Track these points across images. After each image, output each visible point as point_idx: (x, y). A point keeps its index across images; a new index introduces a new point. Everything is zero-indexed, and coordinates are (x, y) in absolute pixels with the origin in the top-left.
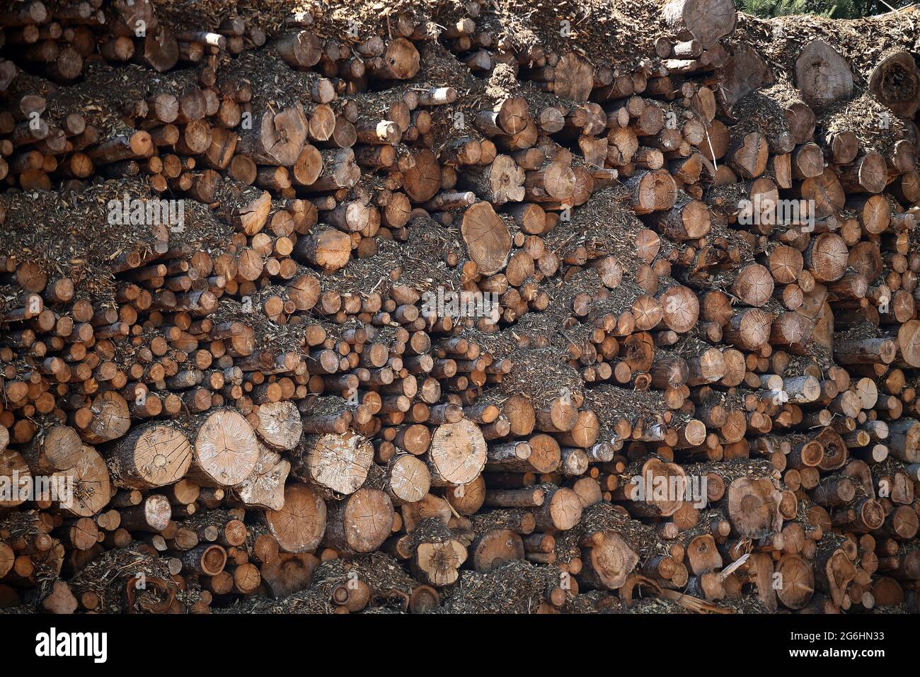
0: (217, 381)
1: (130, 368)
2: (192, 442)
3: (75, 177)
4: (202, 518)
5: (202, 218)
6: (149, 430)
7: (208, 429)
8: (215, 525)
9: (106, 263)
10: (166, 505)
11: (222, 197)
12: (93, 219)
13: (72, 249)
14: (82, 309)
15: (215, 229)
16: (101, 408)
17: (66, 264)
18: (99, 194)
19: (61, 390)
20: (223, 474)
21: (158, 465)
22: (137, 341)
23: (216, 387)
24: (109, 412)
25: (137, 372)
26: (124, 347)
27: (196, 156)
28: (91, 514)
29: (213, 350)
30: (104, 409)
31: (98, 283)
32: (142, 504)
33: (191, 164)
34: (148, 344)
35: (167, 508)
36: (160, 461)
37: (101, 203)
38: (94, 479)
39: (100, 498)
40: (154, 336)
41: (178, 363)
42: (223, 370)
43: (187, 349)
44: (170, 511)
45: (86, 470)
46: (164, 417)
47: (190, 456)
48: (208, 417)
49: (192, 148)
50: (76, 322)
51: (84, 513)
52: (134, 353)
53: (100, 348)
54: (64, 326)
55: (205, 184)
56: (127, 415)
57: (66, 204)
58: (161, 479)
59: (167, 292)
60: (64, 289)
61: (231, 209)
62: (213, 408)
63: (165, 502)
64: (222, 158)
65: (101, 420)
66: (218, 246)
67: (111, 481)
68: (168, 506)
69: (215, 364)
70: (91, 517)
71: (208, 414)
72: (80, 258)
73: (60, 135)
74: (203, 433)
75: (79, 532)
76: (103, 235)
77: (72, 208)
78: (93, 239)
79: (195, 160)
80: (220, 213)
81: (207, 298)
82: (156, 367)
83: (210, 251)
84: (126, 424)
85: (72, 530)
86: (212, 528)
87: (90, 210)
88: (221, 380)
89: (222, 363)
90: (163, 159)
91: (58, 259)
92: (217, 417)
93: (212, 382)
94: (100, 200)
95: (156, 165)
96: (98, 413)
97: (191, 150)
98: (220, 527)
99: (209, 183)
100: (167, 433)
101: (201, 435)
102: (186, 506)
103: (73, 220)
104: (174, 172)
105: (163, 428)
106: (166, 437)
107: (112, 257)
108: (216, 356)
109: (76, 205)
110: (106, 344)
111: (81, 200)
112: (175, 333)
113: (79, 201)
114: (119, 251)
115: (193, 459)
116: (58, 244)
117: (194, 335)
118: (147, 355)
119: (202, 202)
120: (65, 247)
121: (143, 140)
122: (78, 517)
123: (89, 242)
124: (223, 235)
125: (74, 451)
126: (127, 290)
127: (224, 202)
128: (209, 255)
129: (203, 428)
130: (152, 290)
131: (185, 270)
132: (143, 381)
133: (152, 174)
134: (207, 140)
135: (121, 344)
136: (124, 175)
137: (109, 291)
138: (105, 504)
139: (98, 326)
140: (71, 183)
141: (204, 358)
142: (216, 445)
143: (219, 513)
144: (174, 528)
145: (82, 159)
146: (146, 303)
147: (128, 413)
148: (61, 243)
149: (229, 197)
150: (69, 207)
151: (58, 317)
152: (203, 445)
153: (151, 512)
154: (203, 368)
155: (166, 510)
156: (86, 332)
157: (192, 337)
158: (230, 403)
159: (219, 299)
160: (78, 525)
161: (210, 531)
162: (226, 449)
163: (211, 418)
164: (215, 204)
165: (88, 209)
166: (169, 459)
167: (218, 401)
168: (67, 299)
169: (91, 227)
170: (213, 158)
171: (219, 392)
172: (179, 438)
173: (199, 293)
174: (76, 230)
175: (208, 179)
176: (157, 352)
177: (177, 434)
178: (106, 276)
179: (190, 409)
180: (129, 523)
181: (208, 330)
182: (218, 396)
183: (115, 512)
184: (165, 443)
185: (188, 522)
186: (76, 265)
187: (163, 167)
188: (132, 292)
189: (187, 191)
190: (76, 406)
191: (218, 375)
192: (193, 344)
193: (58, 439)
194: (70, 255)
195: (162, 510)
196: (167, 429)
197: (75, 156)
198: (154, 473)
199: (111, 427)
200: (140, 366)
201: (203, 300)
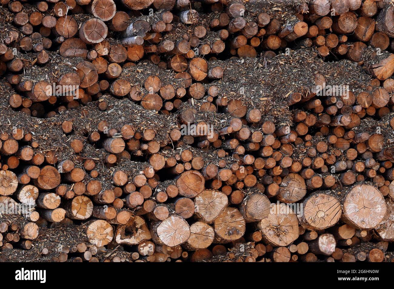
0: (360, 167)
1: (303, 160)
2: (342, 203)
3: (270, 49)
4: (359, 247)
5: (350, 71)
6: (314, 196)
7: (352, 195)
8: (364, 251)
9: (284, 99)
10: (332, 240)
11: (365, 58)
12: (276, 74)
13: (261, 92)
14: (268, 126)
15: (359, 77)
16: (288, 184)
17: (257, 101)
18: (281, 59)
19: (261, 173)
20: (363, 221)
21: (320, 216)
22: (308, 144)
23: (359, 170)
24: (293, 185)
25: (307, 162)
26: (299, 148)
27: (347, 35)
28: (286, 245)
29: (358, 148)
30: (290, 184)
31: (279, 111)
32: (317, 239)
33: (344, 39)
34: (315, 146)
35: (333, 241)
36: (321, 214)
37: (282, 64)
38: (288, 224)
39: (292, 235)
40: (319, 141)
41: (336, 157)
42: (365, 160)
43: (343, 148)
44: (335, 243)
45: (283, 219)
46: (324, 188)
47: (340, 211)
48: (352, 188)
49: (343, 30)
50: (265, 134)
51: (282, 244)
52: (305, 151)
53: (284, 148)
54: (257, 136)
55: (355, 51)
56: (304, 187)
57: (260, 65)
58: (322, 225)
59: (326, 115)
60: (255, 115)
61: (369, 65)
62: (356, 183)
63: (331, 238)
64: (365, 35)
65: (287, 190)
66: (360, 87)
67: (300, 225)
68: (334, 240)
69: (360, 157)
70: (287, 247)
71: (353, 187)
72: (266, 96)
73: (254, 26)
74: (349, 198)
75: (278, 255)
76: (282, 83)
77: (264, 68)
78: (276, 85)
79: (347, 36)
80: (364, 67)
81: (346, 118)
82: (318, 159)
83: (353, 90)
84: (303, 193)
85: (275, 254)
86: (362, 253)
87: (274, 69)
88: (363, 166)
89: (365, 156)
90: (325, 37)
91: (252, 98)
92: (358, 189)
93: (357, 167)
94: (281, 63)
95: (321, 40)
96: (286, 187)
97: (342, 31)
98: (367, 253)
99: (358, 51)
100: (325, 198)
101: (347, 199)
102: (346, 240)
103: (263, 75)
104: (333, 44)
105: (323, 195)
106: (325, 200)
107: (287, 96)
108: (361, 152)
109: (266, 66)
110: (288, 146)
111: (270, 63)
112: (333, 139)
113: (268, 63)
114: (291, 92)
115: (343, 213)
116: (253, 89)
117: (347, 140)
118: (313, 152)
119: (353, 61)
120: (258, 91)
121: (303, 27)
122: (278, 247)
123: (273, 87)
124: (364, 80)
125: (266, 209)
126: (299, 115)
127: (367, 61)
128: (353, 93)
129: (349, 195)
130: (316, 114)
131: (334, 102)
132: (311, 168)
133: (319, 46)
134: (354, 25)
135: (298, 146)
136: (302, 47)
137: (287, 115)
138: (295, 239)
139: (279, 136)
140: (267, 53)
141: (352, 154)
142: (358, 204)
143: (369, 244)
144: (341, 253)
145: (274, 38)
146: (312, 121)
147: (305, 186)
148: (255, 88)
149: (369, 57)
150: (263, 68)
151: (253, 131)
152: (349, 205)
153: (322, 243)
154: (352, 159)
155: (333, 243)
156: (270, 140)
157: (346, 141)
158: (368, 180)
159: (362, 119)
160: (278, 251)
161: (361, 255)
162: (365, 207)
163: (354, 189)
164: (361, 62)
165: (273, 68)
166: (327, 213)
167: (361, 179)
168: (257, 121)
169: (275, 79)
170: (359, 35)
171: (362, 173)
172: (333, 201)
173: (341, 116)
174: (264, 81)
175: (357, 47)
176: (321, 151)
177: (332, 198)
178: (284, 108)
179: (343, 184)
180: (314, 250)
181: (352, 137)
182: (360, 175)
183: (305, 243)
184: (324, 204)
185: (350, 249)
186: (263, 101)
187: (326, 42)
188: (301, 115)
189: (344, 55)
190: (268, 182)
191: (360, 163)
192: (347, 145)
193: (256, 201)
194: (260, 96)
195: (330, 243)
196: (325, 196)
197: (270, 37)
198: (317, 221)
199: (294, 194)
200: (309, 159)
201: (343, 120)
